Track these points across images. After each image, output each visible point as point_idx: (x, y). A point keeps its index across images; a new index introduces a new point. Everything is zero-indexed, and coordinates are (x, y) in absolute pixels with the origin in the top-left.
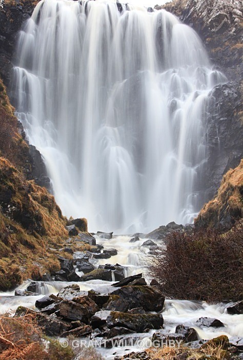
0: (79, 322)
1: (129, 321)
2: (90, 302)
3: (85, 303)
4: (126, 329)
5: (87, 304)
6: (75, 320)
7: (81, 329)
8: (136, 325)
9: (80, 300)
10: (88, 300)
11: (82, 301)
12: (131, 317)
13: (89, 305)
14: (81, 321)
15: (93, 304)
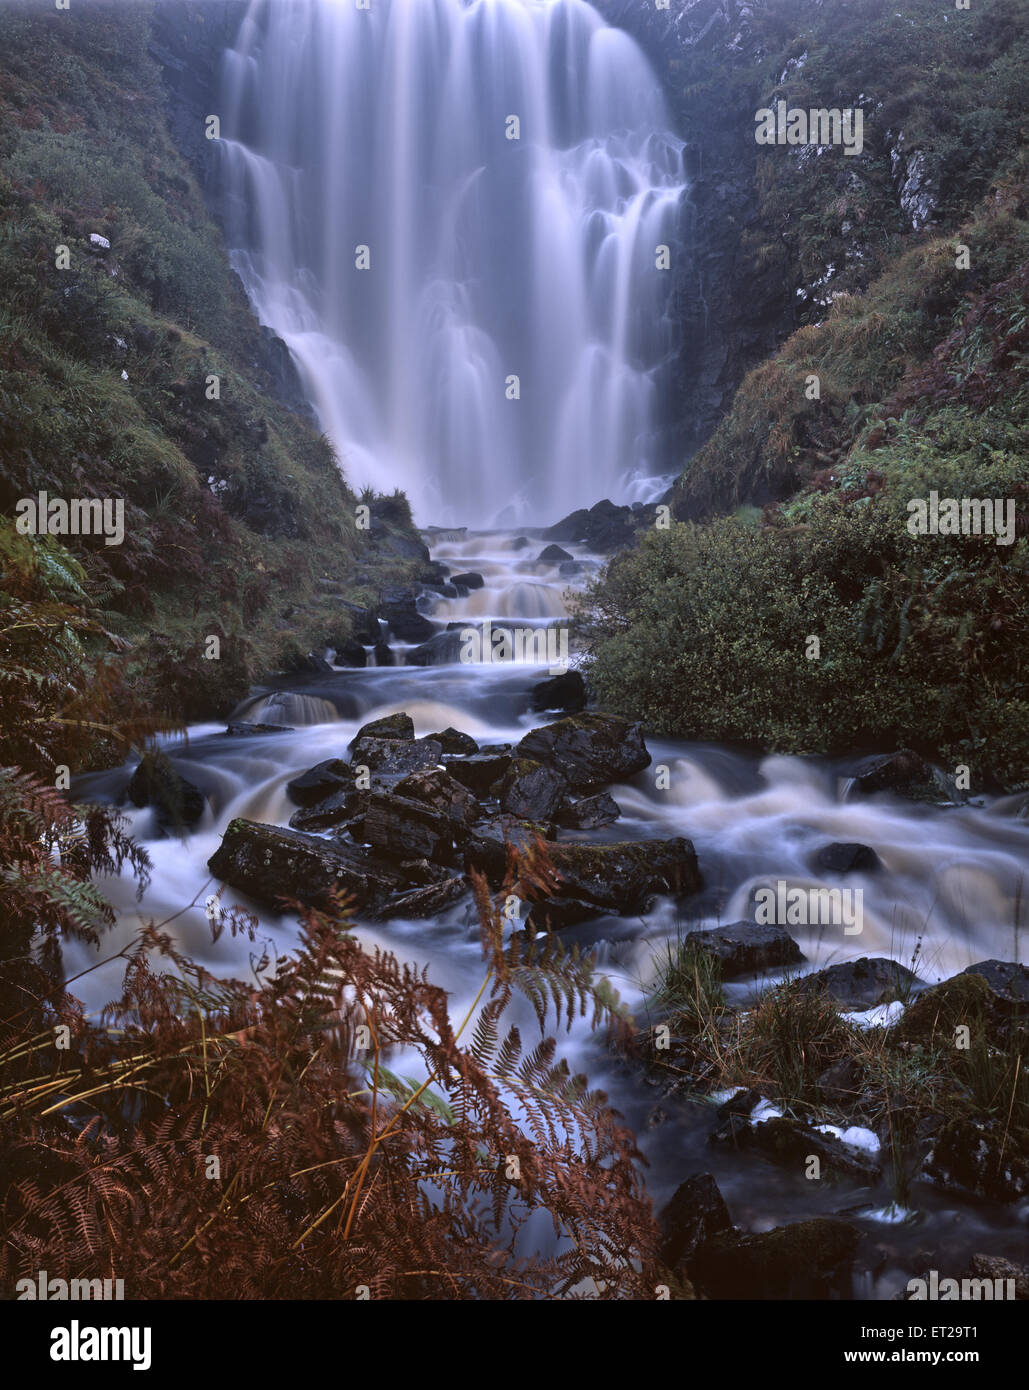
0: (425, 863)
1: (592, 876)
2: (454, 791)
3: (437, 792)
4: (584, 904)
5: (445, 797)
6: (412, 859)
7: (434, 893)
8: (616, 888)
9: (423, 784)
10: (447, 784)
11: (428, 788)
12: (598, 861)
13: (449, 799)
14: (431, 860)
15: (463, 796)
